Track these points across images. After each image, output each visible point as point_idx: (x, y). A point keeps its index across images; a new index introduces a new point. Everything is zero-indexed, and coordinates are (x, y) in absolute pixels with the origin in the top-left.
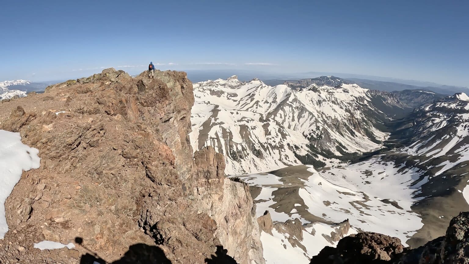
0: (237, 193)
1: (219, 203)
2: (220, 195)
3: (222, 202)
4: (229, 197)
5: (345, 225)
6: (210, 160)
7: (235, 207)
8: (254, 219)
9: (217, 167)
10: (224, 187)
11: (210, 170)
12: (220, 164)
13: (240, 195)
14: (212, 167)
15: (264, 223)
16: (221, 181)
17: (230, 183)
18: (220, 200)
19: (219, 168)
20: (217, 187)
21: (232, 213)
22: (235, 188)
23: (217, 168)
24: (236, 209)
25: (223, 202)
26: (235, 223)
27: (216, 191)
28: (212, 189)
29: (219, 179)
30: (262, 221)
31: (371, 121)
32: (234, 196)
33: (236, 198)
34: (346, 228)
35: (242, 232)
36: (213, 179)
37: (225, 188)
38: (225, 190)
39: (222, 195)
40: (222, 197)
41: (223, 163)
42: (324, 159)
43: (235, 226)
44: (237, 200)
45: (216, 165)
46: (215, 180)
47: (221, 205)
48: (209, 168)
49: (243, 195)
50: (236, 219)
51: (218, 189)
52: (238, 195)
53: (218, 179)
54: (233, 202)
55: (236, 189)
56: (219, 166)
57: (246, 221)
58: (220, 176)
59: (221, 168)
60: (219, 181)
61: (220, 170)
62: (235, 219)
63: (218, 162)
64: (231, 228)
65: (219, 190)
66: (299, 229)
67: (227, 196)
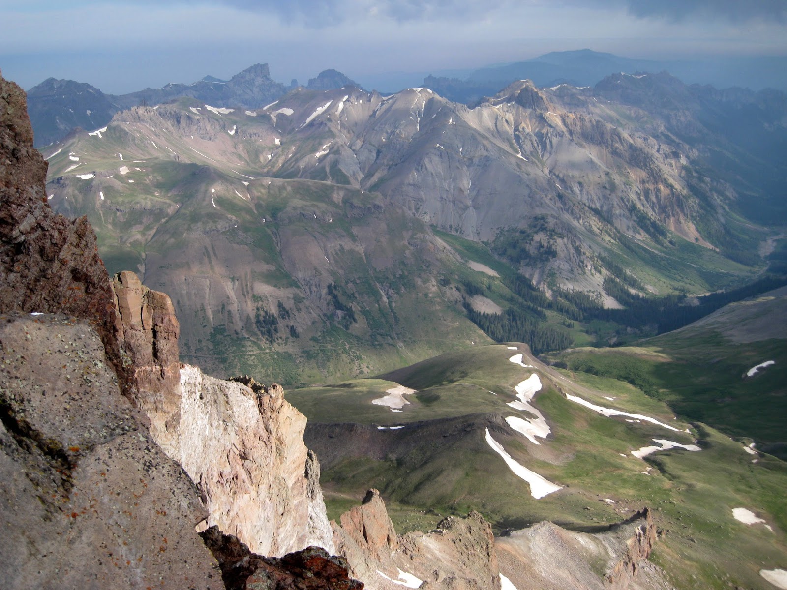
0: (230, 412)
1: (170, 436)
2: (168, 413)
3: (179, 435)
4: (199, 422)
5: (638, 530)
6: (130, 313)
7: (231, 457)
8: (313, 507)
9: (155, 333)
10: (182, 389)
11: (132, 342)
12: (162, 322)
13: (241, 421)
14: (137, 333)
15: (364, 528)
16: (169, 372)
17: (199, 379)
18: (171, 430)
19: (159, 334)
20: (156, 391)
21: (221, 475)
22: (222, 398)
23: (152, 336)
24: (233, 463)
25: (182, 436)
26: (231, 504)
27: (155, 403)
28: (143, 397)
29: (161, 366)
30: (357, 524)
31: (721, 193)
32: (221, 422)
33: (230, 428)
34: (642, 538)
35: (261, 534)
36: (143, 368)
37: (185, 395)
38: (184, 400)
39: (176, 414)
40: (176, 418)
41: (170, 320)
42: (567, 323)
43: (232, 514)
44: (233, 434)
45: (151, 327)
46: (148, 368)
47: (174, 443)
48: (130, 335)
49: (254, 422)
50: (235, 493)
51: (162, 396)
52: (237, 420)
53: (158, 367)
54: (222, 441)
55: (227, 402)
56: (157, 329)
57: (267, 500)
58: (164, 357)
59: (164, 335)
60: (162, 373)
61: (161, 341)
62: (231, 494)
63: (154, 319)
64: (218, 518)
65: (163, 398)
66: (485, 547)
67: (194, 419)
